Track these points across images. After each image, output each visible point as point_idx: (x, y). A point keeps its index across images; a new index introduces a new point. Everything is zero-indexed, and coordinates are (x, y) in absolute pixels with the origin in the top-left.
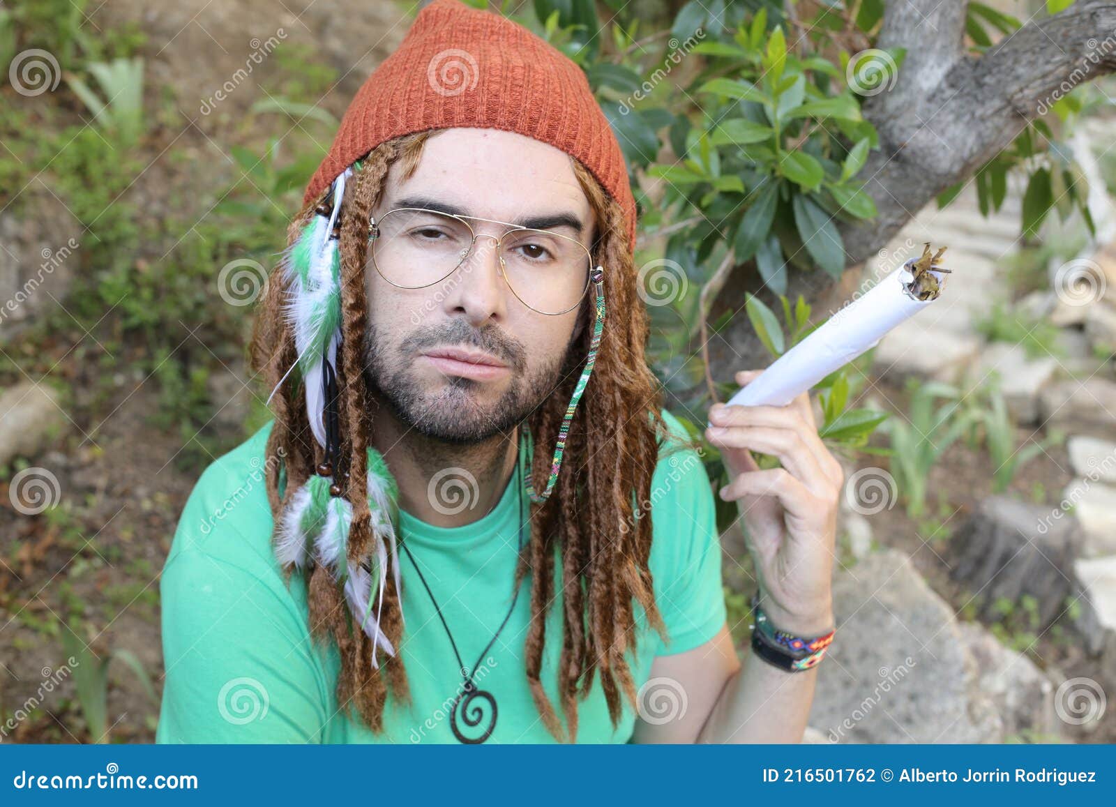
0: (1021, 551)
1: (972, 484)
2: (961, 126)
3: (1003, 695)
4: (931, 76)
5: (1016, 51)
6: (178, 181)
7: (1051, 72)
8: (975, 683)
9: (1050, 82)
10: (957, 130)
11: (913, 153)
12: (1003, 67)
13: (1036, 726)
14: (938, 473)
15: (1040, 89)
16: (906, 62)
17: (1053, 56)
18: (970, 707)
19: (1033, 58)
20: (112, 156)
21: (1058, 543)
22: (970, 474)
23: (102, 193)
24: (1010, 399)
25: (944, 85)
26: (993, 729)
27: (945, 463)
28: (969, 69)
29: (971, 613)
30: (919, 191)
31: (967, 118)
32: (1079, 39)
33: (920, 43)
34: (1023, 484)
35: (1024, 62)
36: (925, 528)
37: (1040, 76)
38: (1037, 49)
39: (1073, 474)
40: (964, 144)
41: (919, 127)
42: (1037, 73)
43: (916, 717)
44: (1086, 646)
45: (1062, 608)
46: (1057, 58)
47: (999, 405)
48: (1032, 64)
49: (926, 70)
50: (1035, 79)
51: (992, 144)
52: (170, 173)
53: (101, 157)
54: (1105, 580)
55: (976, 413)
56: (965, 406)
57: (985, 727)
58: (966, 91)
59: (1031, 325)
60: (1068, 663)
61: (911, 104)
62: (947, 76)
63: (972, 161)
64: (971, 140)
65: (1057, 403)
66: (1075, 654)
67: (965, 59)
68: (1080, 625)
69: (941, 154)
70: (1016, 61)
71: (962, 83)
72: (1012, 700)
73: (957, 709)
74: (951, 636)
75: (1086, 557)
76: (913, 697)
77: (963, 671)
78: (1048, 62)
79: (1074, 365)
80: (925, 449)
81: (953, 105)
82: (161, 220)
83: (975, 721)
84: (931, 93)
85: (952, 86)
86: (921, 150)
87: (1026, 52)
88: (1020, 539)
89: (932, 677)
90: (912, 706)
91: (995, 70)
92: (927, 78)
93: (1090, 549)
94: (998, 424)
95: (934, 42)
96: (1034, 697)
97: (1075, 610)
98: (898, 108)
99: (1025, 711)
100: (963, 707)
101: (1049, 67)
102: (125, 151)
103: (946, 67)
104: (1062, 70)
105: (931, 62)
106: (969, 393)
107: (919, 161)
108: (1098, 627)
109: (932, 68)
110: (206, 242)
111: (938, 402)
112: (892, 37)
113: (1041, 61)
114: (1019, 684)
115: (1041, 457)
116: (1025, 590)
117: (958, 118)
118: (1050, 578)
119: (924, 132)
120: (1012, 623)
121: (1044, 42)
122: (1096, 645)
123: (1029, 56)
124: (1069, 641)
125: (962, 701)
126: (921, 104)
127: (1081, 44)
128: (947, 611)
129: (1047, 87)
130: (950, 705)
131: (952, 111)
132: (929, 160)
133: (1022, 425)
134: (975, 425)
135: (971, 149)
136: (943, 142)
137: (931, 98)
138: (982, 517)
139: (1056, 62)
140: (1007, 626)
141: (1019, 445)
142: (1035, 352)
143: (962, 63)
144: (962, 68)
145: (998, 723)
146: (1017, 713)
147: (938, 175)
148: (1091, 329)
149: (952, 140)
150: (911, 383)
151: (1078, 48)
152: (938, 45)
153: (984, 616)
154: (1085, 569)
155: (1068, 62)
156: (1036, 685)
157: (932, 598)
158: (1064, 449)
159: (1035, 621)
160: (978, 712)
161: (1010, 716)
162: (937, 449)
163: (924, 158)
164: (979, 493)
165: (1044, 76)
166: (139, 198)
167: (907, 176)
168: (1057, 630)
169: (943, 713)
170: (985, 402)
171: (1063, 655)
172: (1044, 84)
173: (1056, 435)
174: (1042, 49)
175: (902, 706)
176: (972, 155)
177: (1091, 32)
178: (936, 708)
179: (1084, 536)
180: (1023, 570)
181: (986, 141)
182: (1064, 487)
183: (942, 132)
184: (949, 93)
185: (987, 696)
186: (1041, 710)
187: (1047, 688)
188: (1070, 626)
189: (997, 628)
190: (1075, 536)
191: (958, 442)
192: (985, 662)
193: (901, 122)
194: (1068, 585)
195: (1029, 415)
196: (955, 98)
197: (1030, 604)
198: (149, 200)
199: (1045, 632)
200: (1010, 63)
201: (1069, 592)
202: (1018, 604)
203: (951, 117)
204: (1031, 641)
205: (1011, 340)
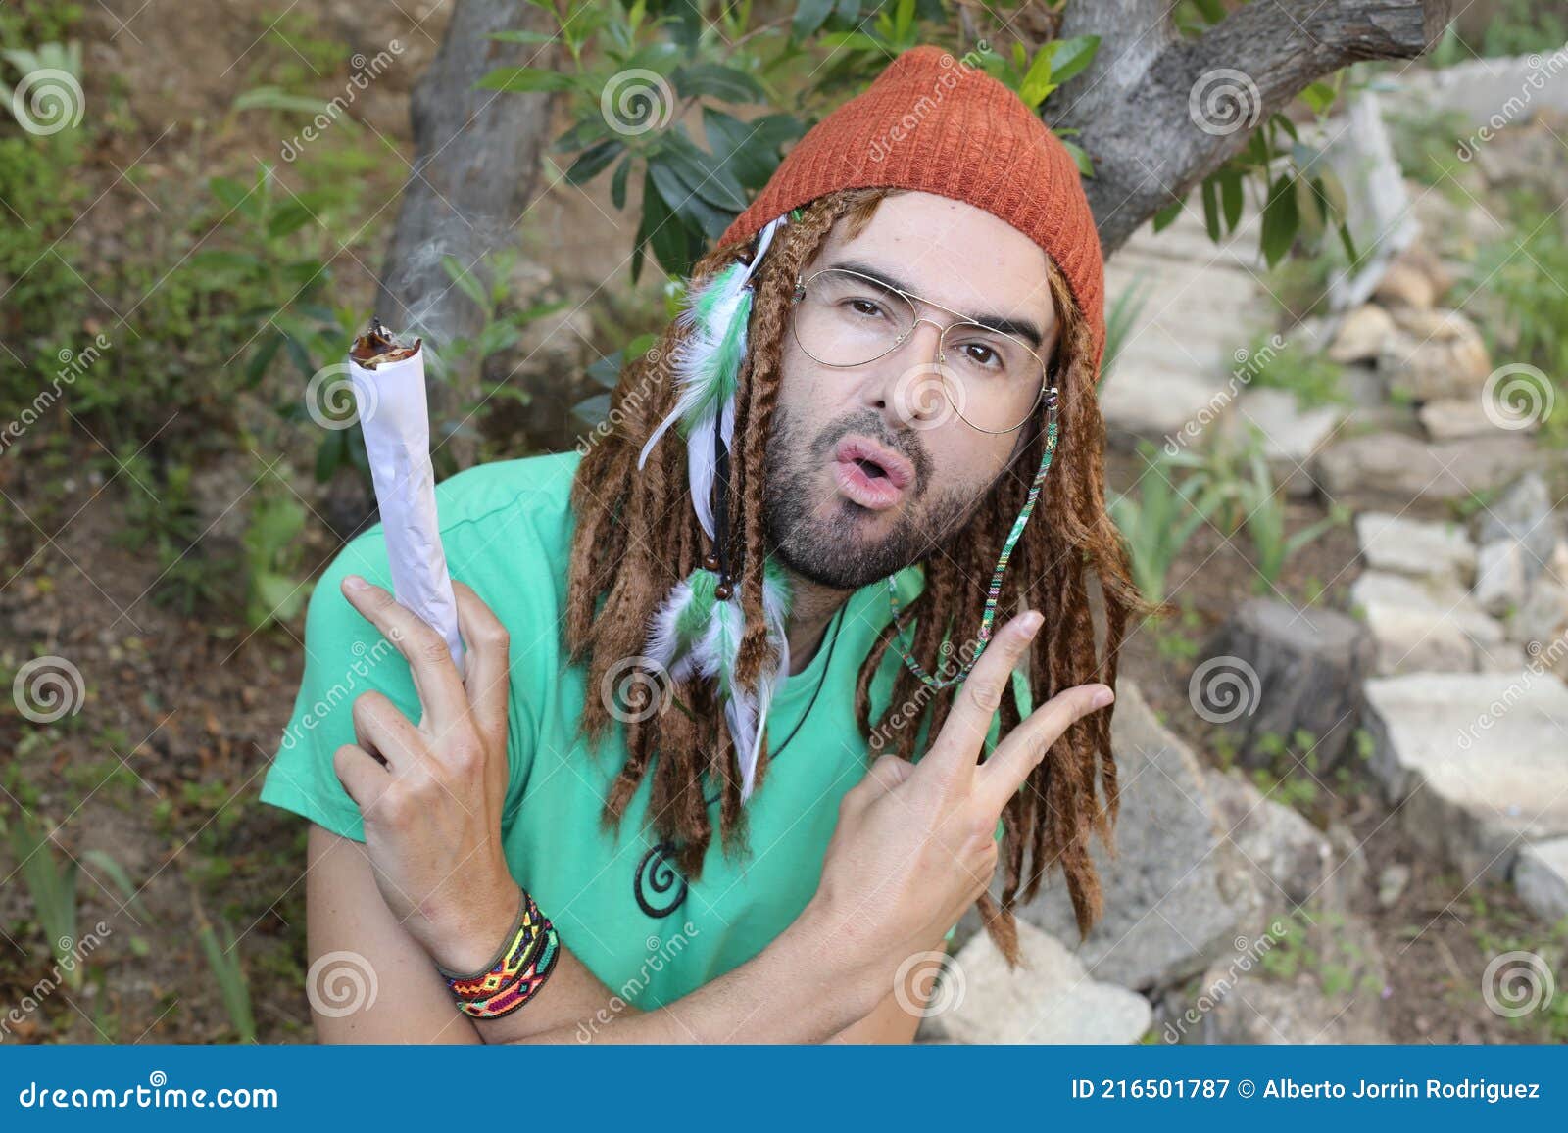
0: (1292, 670)
1: (1228, 582)
2: (1171, 133)
3: (1268, 863)
4: (1130, 68)
5: (1238, 36)
6: (138, 211)
7: (1283, 63)
8: (1227, 847)
9: (1283, 76)
10: (1166, 139)
11: (1111, 169)
12: (1223, 57)
13: (1313, 903)
14: (1181, 569)
15: (1271, 85)
16: (1098, 53)
17: (1286, 43)
18: (1220, 880)
19: (1260, 45)
20: (44, 179)
21: (1341, 658)
22: (1226, 568)
23: (33, 229)
24: (1277, 465)
25: (1148, 81)
26: (1253, 908)
27: (1191, 554)
28: (1180, 60)
29: (1226, 755)
30: (1121, 218)
31: (1179, 123)
32: (1317, 19)
33: (1116, 28)
34: (1296, 580)
35: (1250, 50)
36: (1164, 646)
37: (1270, 67)
38: (1265, 34)
39: (1364, 564)
40: (1177, 156)
41: (1118, 136)
42: (1266, 64)
43: (1149, 896)
44: (1383, 794)
45: (1350, 745)
46: (1290, 45)
47: (1261, 472)
48: (1259, 52)
49: (1124, 62)
50: (1265, 71)
51: (1212, 156)
52: (125, 198)
53: (31, 180)
54: (1406, 705)
55: (1229, 488)
56: (1214, 476)
57: (1241, 905)
58: (1176, 88)
59: (1308, 362)
60: (1359, 817)
61: (1107, 106)
62: (1152, 69)
63: (1186, 178)
64: (1185, 151)
65: (1340, 467)
66: (1368, 804)
67: (1175, 45)
68: (1374, 765)
69: (1147, 170)
70: (1238, 50)
71: (1172, 78)
72: (1279, 870)
73: (1203, 884)
74: (1192, 789)
75: (1380, 676)
76: (1145, 871)
77: (1209, 835)
78: (1279, 51)
79: (1363, 415)
80: (1163, 536)
81: (1160, 105)
82: (116, 263)
83: (1227, 899)
84: (1131, 90)
85: (1159, 81)
86: (1122, 165)
87: (1251, 37)
88: (1291, 654)
89: (1170, 842)
90: (1145, 883)
91: (1213, 61)
92: (1127, 72)
93: (1385, 665)
94: (1260, 500)
95: (1133, 26)
96: (1308, 863)
97: (1366, 747)
98: (1089, 112)
99: (1298, 883)
100: (1211, 881)
101: (1281, 57)
102: (63, 172)
103: (1151, 56)
104: (1297, 61)
105: (1130, 51)
106: (1221, 461)
107: (1118, 179)
108: (1398, 767)
109: (1132, 58)
110: (181, 293)
111: (1179, 473)
112: (1080, 20)
113: (1271, 48)
114: (1289, 848)
115: (1320, 541)
116: (1299, 724)
117: (1167, 123)
118: (1332, 704)
119: (1124, 141)
120: (1282, 767)
121: (1273, 23)
122: (1396, 791)
123: (1255, 43)
124: (1359, 788)
125: (1211, 874)
126: (1119, 106)
127: (1320, 27)
128: (1187, 755)
129: (1279, 82)
130: (1193, 877)
131: (1159, 115)
132: (1131, 178)
133: (1293, 499)
134: (1228, 504)
135: (1185, 163)
136: (1150, 154)
137: (1132, 98)
138: (1239, 627)
139: (1289, 51)
140: (1274, 770)
141: (1290, 527)
142: (1310, 400)
143: (1172, 52)
144: (1172, 58)
145: (1258, 900)
146: (1287, 886)
147: (1144, 197)
148: (1385, 364)
149: (1160, 152)
150: (1144, 446)
151: (1317, 32)
152: (1139, 29)
153: (1245, 759)
154: (1377, 691)
155: (1305, 50)
156: (1311, 847)
157: (1168, 738)
158: (1352, 530)
159: (1313, 763)
160: (1231, 886)
161: (1278, 889)
162: (1179, 536)
163: (1125, 177)
164: (1237, 593)
165: (1276, 67)
166: (85, 235)
167: (1105, 199)
168: (1343, 774)
169: (1185, 890)
170: (1242, 470)
171: (1353, 806)
172: (1276, 77)
173: (1340, 512)
174: (1271, 32)
175: (1132, 882)
176: (1186, 170)
177: (1332, 12)
178: (1177, 883)
179: (1376, 647)
180: (1296, 694)
181: (1204, 151)
182: (1349, 584)
183: (1148, 142)
184: (1155, 90)
185: (1246, 866)
186: (1320, 879)
187: (1325, 851)
188: (1362, 769)
189: (1261, 775)
190: (1364, 648)
191: (1206, 526)
192: (1241, 821)
193: (1093, 130)
194: (1358, 713)
195: (1304, 486)
196: (1160, 96)
197: (1306, 740)
198: (99, 236)
199: (1327, 777)
200: (1231, 51)
201: (1358, 722)
202: (1291, 741)
203: (1158, 122)
204: (1307, 790)
205: (1276, 384)
